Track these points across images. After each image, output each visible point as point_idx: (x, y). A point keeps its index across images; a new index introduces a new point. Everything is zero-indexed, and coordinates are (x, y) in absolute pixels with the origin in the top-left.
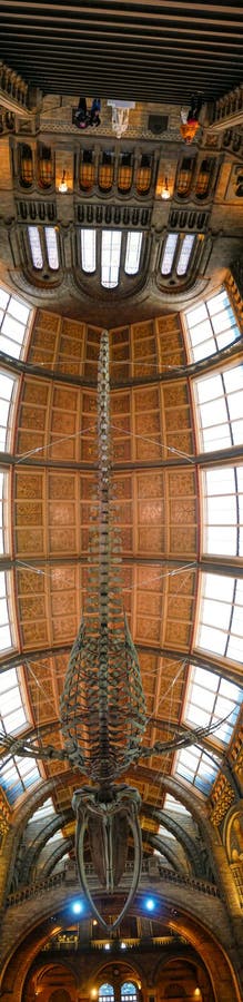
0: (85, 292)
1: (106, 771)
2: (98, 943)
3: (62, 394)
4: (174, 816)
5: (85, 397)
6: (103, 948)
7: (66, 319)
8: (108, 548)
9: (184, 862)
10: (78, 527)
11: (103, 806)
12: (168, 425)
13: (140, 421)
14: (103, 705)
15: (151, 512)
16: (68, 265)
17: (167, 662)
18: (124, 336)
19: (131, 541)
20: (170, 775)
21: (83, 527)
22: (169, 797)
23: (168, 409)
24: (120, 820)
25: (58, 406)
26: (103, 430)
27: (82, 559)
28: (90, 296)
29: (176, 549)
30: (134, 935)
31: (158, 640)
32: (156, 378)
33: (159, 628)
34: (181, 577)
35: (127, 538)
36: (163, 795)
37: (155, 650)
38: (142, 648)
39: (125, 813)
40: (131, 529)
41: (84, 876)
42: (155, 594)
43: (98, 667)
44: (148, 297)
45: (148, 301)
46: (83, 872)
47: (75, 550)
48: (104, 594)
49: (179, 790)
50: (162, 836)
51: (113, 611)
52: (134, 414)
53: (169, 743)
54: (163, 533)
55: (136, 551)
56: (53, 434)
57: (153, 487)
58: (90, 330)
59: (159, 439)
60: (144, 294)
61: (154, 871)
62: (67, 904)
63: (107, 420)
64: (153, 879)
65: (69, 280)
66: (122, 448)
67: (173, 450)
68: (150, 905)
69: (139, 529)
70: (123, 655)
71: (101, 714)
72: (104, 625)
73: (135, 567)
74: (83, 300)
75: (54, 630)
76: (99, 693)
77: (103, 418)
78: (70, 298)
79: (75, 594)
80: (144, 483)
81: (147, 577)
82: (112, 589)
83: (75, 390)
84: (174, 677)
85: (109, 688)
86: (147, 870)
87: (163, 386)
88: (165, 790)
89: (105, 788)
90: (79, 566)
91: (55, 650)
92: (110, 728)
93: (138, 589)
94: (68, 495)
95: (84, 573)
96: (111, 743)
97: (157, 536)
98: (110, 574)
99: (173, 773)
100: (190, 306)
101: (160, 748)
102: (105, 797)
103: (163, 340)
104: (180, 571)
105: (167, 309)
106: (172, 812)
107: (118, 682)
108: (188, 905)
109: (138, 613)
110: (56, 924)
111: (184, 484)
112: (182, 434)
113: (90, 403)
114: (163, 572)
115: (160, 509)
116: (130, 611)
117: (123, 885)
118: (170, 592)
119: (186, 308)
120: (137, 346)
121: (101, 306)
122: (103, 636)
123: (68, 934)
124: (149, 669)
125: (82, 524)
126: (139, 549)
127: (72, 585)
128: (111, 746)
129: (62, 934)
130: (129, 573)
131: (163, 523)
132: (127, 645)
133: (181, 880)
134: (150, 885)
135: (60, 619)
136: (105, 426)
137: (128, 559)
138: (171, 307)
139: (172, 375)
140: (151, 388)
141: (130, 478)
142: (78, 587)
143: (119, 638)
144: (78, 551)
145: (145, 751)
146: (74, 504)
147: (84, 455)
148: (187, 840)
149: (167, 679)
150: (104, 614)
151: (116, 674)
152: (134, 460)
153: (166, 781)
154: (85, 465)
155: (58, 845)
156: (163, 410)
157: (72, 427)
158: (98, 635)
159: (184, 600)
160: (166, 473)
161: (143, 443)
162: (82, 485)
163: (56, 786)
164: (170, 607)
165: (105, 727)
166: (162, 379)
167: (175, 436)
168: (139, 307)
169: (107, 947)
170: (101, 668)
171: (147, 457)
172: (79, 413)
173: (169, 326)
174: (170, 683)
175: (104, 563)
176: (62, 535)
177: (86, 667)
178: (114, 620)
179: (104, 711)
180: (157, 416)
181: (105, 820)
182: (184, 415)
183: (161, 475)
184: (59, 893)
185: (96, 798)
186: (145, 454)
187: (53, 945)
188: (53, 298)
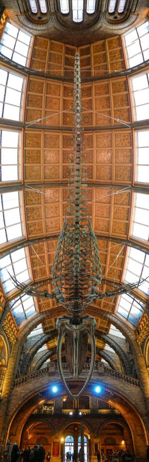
0: (63, 26)
1: (76, 306)
2: (66, 411)
3: (52, 86)
4: (115, 339)
5: (65, 88)
6: (68, 415)
7: (53, 41)
8: (79, 178)
9: (119, 366)
10: (61, 165)
11: (74, 327)
12: (115, 104)
13: (98, 102)
14: (76, 268)
15: (104, 156)
16: (52, 10)
17: (114, 245)
18: (87, 51)
19: (92, 173)
20: (113, 313)
21: (64, 164)
22: (112, 326)
23: (115, 94)
24: (84, 335)
25: (49, 93)
26: (78, 110)
27: (64, 184)
28: (67, 27)
29: (119, 179)
30: (87, 407)
31: (108, 231)
32: (106, 77)
33: (109, 225)
34: (121, 194)
35: (90, 171)
36: (109, 326)
37: (106, 237)
38: (99, 237)
39: (87, 332)
40: (92, 166)
41: (62, 371)
42: (107, 205)
43: (74, 247)
44: (101, 27)
45: (101, 29)
46: (61, 368)
47: (59, 178)
48: (77, 205)
49: (119, 322)
50: (107, 351)
51: (82, 215)
52: (94, 97)
53: (114, 291)
54: (111, 169)
55: (94, 179)
56: (46, 110)
57: (106, 141)
58: (67, 48)
59: (110, 114)
60: (99, 25)
61: (101, 370)
62: (48, 386)
63: (79, 104)
64: (100, 374)
65: (53, 19)
66: (87, 118)
67: (118, 120)
68: (98, 389)
69: (97, 166)
70: (88, 240)
71: (75, 274)
72: (77, 223)
73: (94, 189)
74: (62, 30)
75: (47, 226)
76: (75, 261)
77: (78, 104)
78: (54, 29)
79: (59, 205)
80: (100, 139)
81: (101, 195)
82: (82, 203)
83: (59, 84)
84: (117, 254)
85: (80, 259)
86: (97, 369)
87: (111, 81)
88: (110, 322)
89: (76, 317)
90: (61, 189)
91: (47, 238)
92: (79, 281)
93: (96, 202)
94: (56, 145)
95: (64, 192)
96: (80, 291)
97: (108, 171)
98: (81, 194)
99: (115, 312)
100: (127, 31)
101: (109, 294)
102: (76, 321)
103: (111, 54)
104: (122, 191)
105: (113, 34)
106: (114, 336)
107: (85, 255)
108: (121, 390)
109: (96, 216)
110: (42, 398)
111: (124, 140)
112: (123, 110)
113: (68, 92)
114: (111, 192)
115: (110, 155)
116: (91, 215)
117: (83, 377)
118: (115, 204)
119: (124, 33)
120: (95, 57)
121: (73, 33)
122: (77, 229)
123: (49, 405)
124: (103, 249)
125: (63, 162)
126: (97, 178)
127: (57, 200)
128: (80, 292)
129: (45, 404)
130: (91, 193)
131: (111, 163)
132: (91, 234)
133: (117, 376)
134: (98, 377)
135: (50, 220)
136: (79, 108)
137: (91, 184)
138: (115, 32)
139: (117, 75)
140: (105, 82)
141: (92, 136)
142: (61, 200)
143: (85, 230)
144: (61, 179)
145: (100, 295)
146: (59, 151)
147: (64, 122)
148: (122, 353)
149: (112, 254)
150: (77, 217)
151: (84, 251)
152: (94, 125)
153: (111, 317)
154: (66, 128)
155: (44, 353)
156: (112, 95)
157: (58, 105)
158: (73, 228)
159: (123, 208)
160: (114, 133)
161: (100, 116)
162: (64, 139)
163: (45, 317)
164: (115, 213)
165: (77, 281)
166: (111, 77)
167: (119, 110)
168: (96, 33)
169: (71, 414)
170: (76, 247)
171: (102, 123)
172: (61, 97)
173: (115, 45)
174: (115, 257)
175: (77, 188)
176: (51, 169)
177: (67, 246)
178: (83, 220)
179: (77, 272)
180: (108, 99)
181: (75, 335)
182: (125, 99)
183: (111, 134)
184: (45, 379)
185: (70, 322)
186: (101, 122)
187: (39, 411)
188: (44, 30)
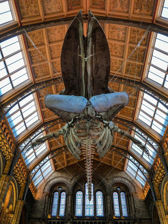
16: (108, 197)
60: (73, 182)
65: (108, 189)
78: (108, 178)
100: (51, 176)
119: (52, 174)
138: (59, 174)
188: (115, 177)
